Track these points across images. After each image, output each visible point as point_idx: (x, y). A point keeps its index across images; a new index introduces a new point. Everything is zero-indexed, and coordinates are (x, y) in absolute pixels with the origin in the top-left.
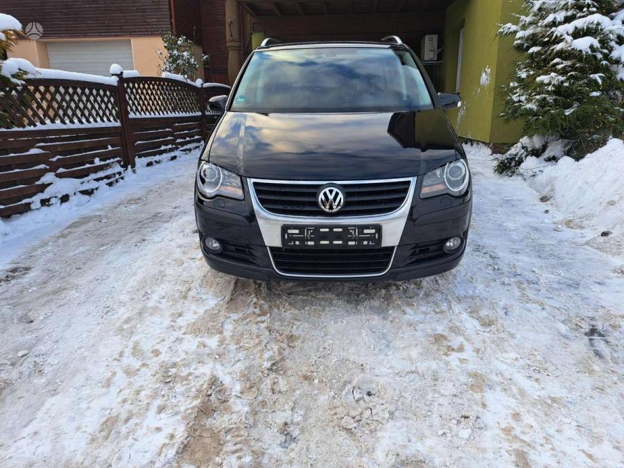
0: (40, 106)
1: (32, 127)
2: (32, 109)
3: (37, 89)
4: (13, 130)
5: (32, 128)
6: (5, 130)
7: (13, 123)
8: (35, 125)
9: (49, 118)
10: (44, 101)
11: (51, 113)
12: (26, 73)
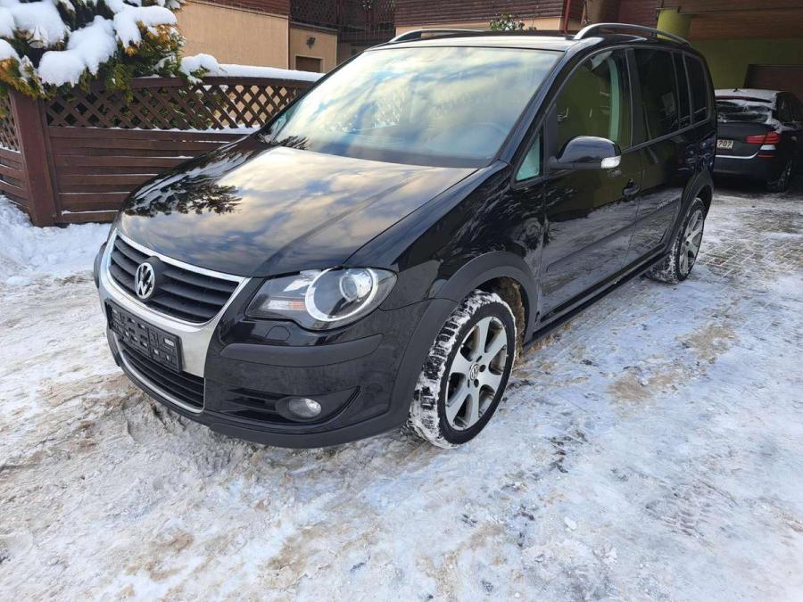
0: (232, 107)
1: (217, 129)
2: (222, 111)
3: (232, 89)
4: (190, 131)
5: (217, 131)
6: (179, 130)
7: (191, 123)
8: (221, 128)
9: (245, 121)
10: (240, 103)
11: (248, 116)
12: (206, 70)
